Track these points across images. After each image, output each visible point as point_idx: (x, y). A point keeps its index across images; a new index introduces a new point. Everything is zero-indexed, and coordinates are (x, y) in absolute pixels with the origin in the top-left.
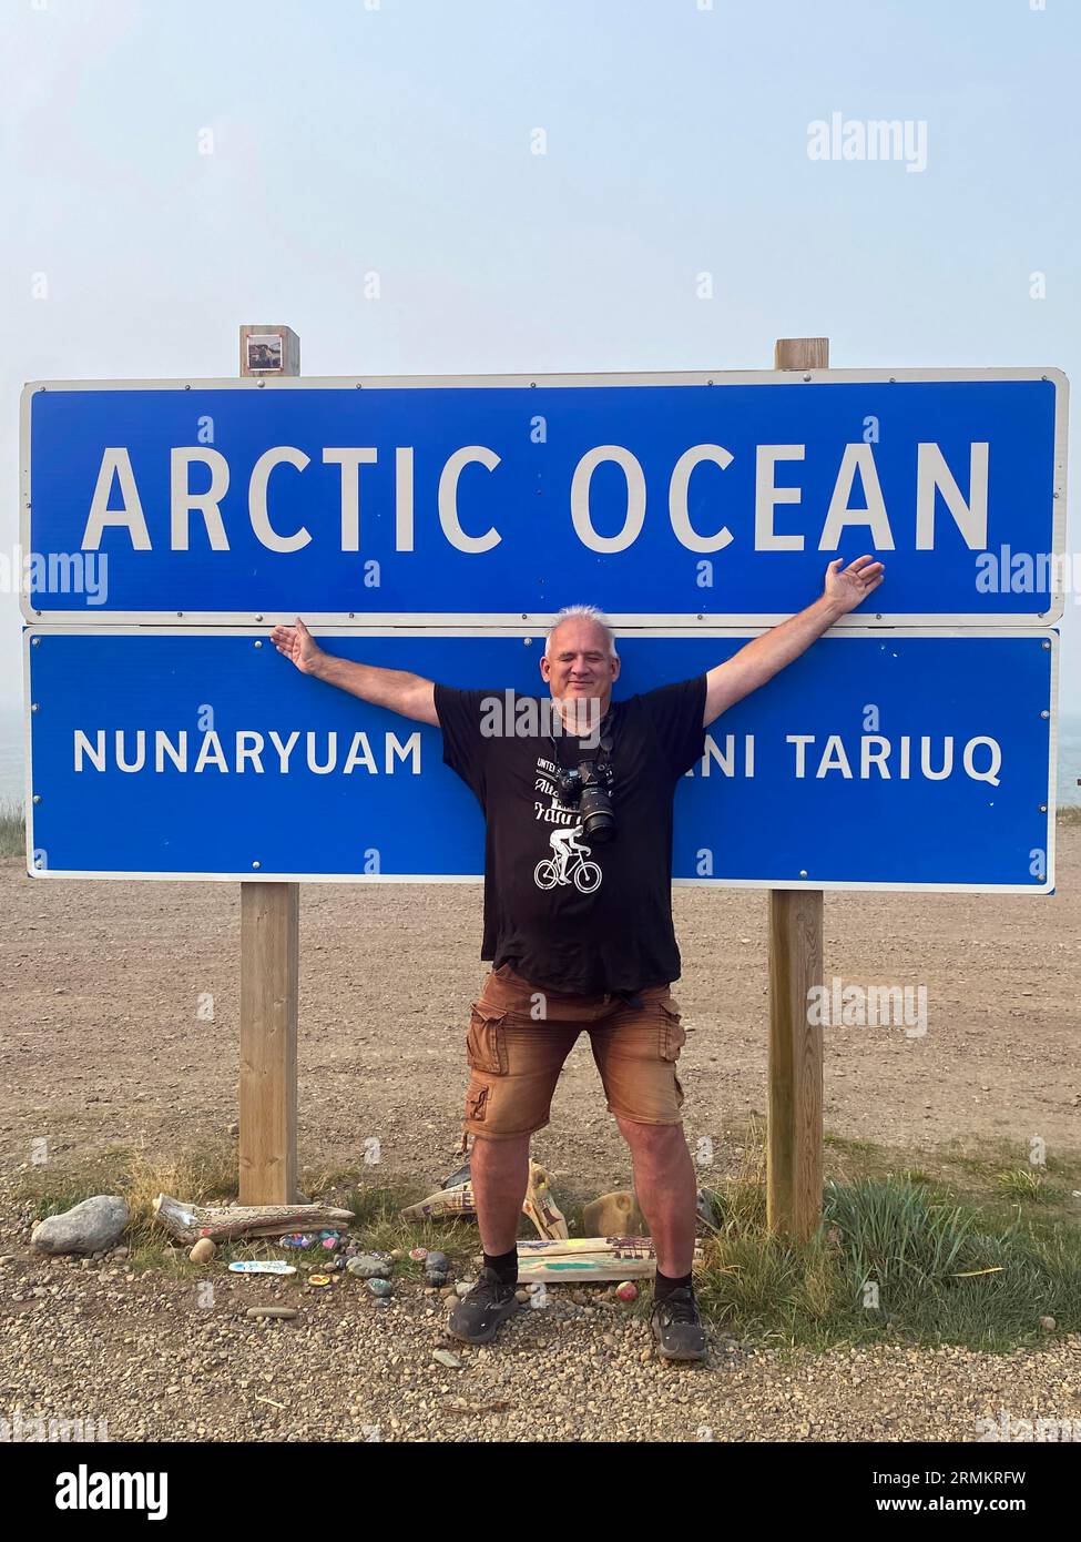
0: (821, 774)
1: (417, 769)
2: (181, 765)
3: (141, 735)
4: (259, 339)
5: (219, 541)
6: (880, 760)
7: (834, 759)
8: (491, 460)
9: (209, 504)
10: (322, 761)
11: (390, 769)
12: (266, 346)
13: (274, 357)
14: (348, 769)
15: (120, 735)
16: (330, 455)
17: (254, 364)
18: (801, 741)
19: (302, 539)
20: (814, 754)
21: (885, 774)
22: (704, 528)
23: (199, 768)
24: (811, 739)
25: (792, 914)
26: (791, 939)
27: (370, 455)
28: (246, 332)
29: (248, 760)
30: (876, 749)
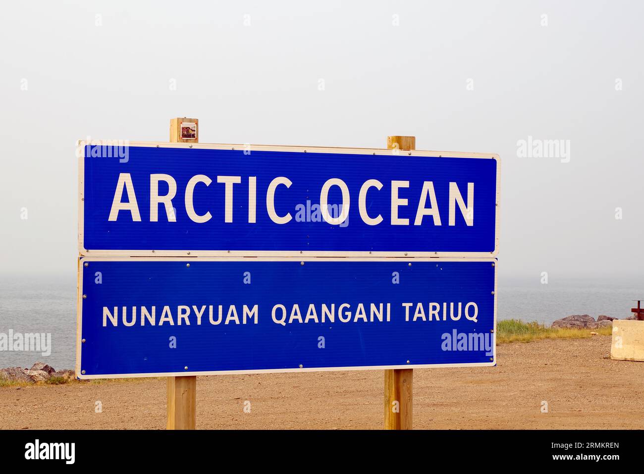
0: (415, 319)
1: (256, 322)
2: (153, 323)
3: (134, 308)
4: (185, 124)
5: (172, 217)
6: (436, 313)
7: (420, 314)
8: (288, 183)
9: (167, 200)
10: (215, 319)
11: (245, 322)
12: (189, 128)
13: (193, 133)
14: (227, 322)
15: (125, 309)
16: (221, 179)
17: (184, 136)
18: (407, 305)
19: (208, 217)
20: (412, 310)
21: (438, 319)
22: (372, 215)
23: (161, 323)
24: (411, 304)
25: (402, 379)
26: (401, 391)
27: (238, 180)
28: (181, 121)
29: (183, 319)
30: (434, 308)
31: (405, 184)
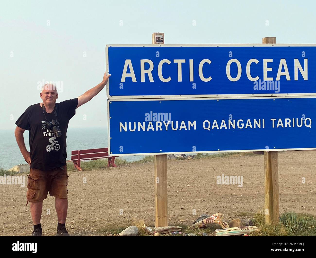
0: (278, 127)
1: (195, 129)
2: (144, 130)
3: (135, 123)
4: (158, 36)
5: (151, 80)
6: (289, 123)
7: (280, 124)
8: (209, 62)
9: (149, 72)
10: (175, 127)
11: (189, 129)
12: (160, 37)
13: (161, 40)
14: (180, 129)
15: (130, 123)
16: (175, 61)
17: (157, 41)
18: (273, 120)
19: (169, 79)
20: (276, 122)
21: (290, 126)
22: (253, 76)
23: (148, 130)
24: (275, 119)
25: (272, 156)
26: (272, 162)
27: (184, 61)
28: (155, 34)
29: (159, 128)
30: (288, 121)
31: (271, 61)
